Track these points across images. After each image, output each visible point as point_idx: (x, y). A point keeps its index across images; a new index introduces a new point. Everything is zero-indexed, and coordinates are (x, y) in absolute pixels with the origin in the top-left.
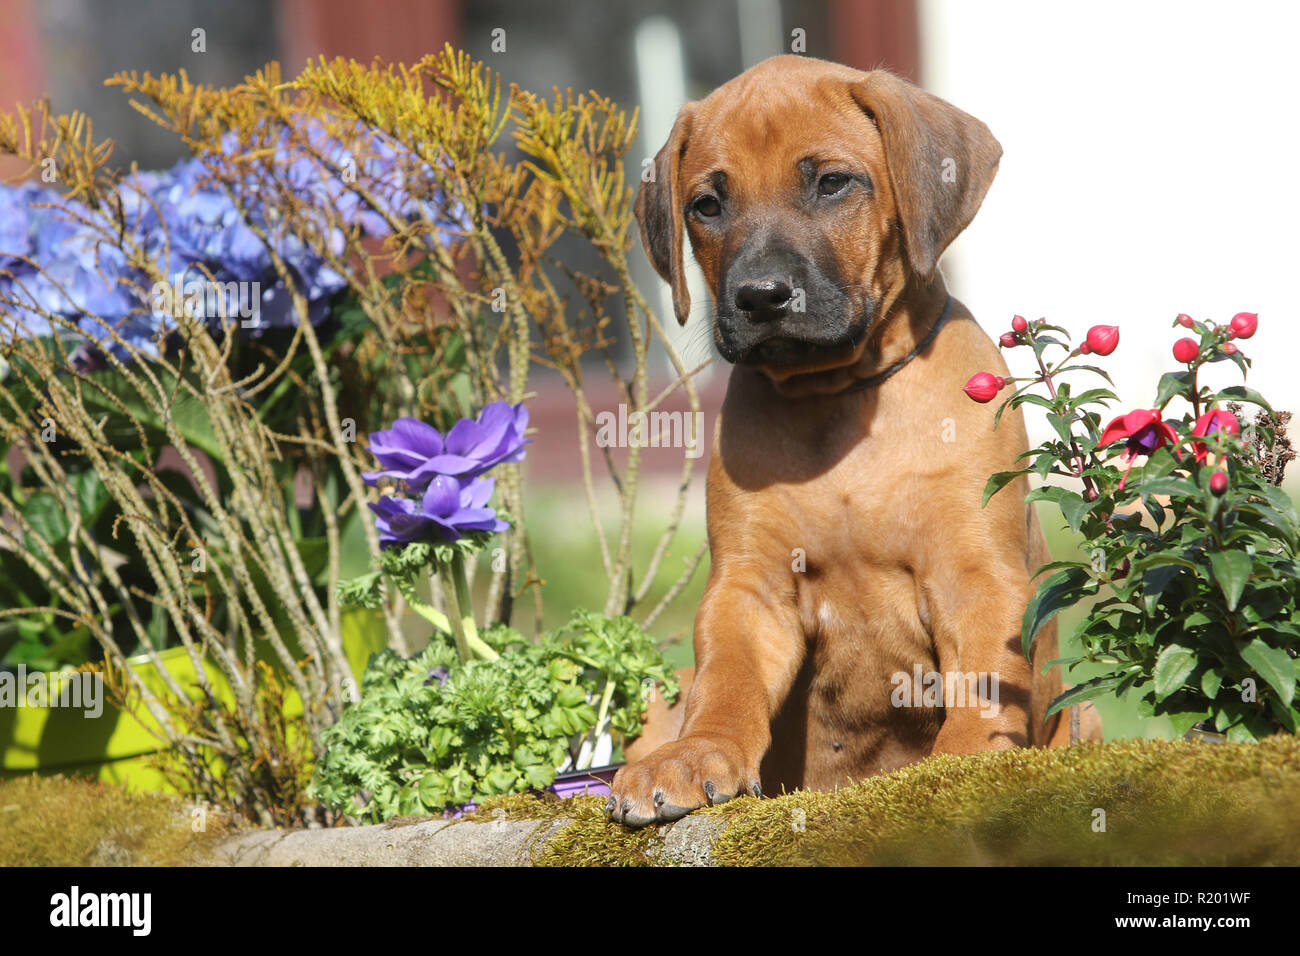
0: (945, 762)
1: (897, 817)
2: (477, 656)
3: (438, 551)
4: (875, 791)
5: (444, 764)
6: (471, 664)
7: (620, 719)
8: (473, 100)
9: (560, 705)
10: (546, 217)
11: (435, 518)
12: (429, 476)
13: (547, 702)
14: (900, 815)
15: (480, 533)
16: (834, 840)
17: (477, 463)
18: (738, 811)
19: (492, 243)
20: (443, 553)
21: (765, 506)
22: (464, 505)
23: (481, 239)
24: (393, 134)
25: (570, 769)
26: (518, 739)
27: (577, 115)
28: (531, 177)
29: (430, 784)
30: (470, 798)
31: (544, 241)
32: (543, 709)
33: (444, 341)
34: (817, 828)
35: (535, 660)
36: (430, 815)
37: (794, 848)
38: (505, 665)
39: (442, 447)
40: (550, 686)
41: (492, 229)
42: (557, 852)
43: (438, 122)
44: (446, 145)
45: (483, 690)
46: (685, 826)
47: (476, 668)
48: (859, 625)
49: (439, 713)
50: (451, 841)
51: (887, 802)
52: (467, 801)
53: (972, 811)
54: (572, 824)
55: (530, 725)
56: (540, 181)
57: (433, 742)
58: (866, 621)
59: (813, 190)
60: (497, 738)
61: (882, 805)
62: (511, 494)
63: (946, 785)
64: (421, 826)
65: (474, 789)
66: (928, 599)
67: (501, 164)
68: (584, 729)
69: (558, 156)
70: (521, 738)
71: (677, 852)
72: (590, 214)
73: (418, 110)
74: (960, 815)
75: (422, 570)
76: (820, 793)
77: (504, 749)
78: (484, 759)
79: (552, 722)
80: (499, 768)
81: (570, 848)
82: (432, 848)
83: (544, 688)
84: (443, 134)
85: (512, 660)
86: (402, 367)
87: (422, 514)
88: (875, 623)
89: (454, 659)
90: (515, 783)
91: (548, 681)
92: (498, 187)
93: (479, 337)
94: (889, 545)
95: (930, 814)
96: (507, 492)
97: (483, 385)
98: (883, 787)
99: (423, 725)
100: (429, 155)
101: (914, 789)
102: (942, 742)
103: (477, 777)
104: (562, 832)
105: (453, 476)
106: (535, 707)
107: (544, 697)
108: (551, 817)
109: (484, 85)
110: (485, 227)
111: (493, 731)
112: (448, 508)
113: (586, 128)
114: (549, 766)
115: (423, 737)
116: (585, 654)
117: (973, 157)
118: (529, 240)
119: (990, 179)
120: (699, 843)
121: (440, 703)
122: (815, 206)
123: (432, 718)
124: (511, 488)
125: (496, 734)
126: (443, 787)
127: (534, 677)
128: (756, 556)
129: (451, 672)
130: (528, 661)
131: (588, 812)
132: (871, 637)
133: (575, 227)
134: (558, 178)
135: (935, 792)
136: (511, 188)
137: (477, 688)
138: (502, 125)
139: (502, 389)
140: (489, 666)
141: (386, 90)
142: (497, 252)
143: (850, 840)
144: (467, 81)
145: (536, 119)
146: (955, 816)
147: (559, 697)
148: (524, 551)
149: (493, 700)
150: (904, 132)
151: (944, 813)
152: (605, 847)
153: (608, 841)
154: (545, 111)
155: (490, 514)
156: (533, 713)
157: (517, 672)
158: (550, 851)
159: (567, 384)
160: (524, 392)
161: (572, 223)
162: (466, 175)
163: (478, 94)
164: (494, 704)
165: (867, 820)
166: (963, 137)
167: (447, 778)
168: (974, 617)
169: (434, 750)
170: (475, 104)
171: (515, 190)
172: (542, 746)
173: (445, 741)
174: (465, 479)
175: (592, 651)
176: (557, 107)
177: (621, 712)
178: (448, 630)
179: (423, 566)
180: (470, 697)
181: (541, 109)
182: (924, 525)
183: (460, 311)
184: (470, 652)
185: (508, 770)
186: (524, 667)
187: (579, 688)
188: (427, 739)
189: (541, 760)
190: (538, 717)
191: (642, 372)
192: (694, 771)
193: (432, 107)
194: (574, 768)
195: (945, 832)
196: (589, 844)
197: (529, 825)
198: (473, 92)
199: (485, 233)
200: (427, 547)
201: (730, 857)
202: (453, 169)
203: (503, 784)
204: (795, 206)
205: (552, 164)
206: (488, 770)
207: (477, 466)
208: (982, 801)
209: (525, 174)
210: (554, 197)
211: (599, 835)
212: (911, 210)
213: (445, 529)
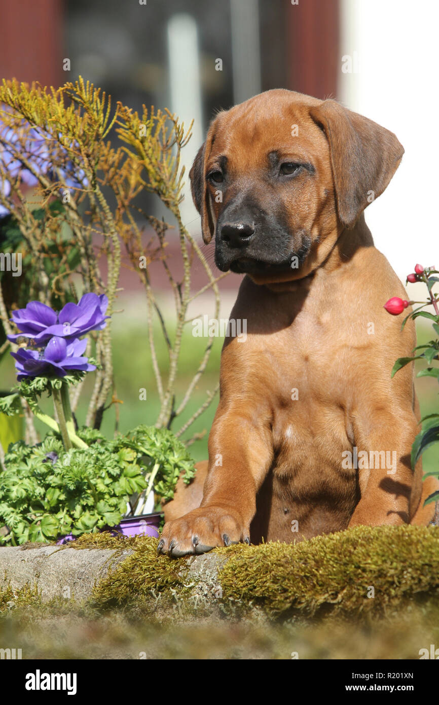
0: (361, 530)
1: (331, 563)
2: (75, 446)
3: (53, 382)
4: (318, 546)
5: (54, 510)
6: (72, 450)
7: (160, 488)
8: (94, 110)
9: (125, 476)
10: (133, 180)
11: (51, 362)
12: (48, 337)
13: (117, 474)
14: (333, 561)
15: (77, 371)
16: (293, 574)
17: (77, 329)
18: (235, 552)
19: (101, 197)
20: (56, 383)
21: (258, 362)
22: (69, 355)
23: (95, 194)
24: (45, 129)
25: (130, 515)
26: (99, 496)
27: (156, 122)
28: (126, 156)
29: (48, 522)
30: (71, 531)
31: (132, 195)
32: (115, 479)
33: (68, 252)
34: (282, 566)
35: (111, 449)
36: (48, 541)
37: (268, 577)
38: (93, 452)
39: (56, 320)
40: (119, 465)
41: (102, 189)
42: (125, 571)
43: (73, 123)
44: (77, 138)
45: (79, 466)
46: (203, 559)
47: (75, 453)
48: (310, 440)
49: (51, 479)
50: (61, 559)
51: (326, 553)
52: (68, 533)
53: (377, 562)
54: (135, 554)
55: (107, 488)
56: (131, 159)
57: (48, 497)
58: (314, 437)
59: (277, 171)
60: (86, 495)
61: (323, 554)
62: (105, 348)
63: (362, 545)
64: (43, 549)
65: (72, 526)
66: (353, 424)
67: (108, 148)
68: (139, 491)
69: (144, 146)
70: (101, 496)
71: (197, 574)
72: (160, 181)
73: (60, 115)
74: (369, 564)
75: (42, 393)
76: (285, 544)
77: (91, 502)
78: (78, 508)
79: (119, 486)
80: (87, 513)
81: (133, 569)
82: (49, 563)
83: (116, 466)
84: (75, 130)
85: (97, 449)
86: (42, 266)
87: (44, 360)
88: (318, 439)
89: (61, 447)
90: (97, 523)
91: (118, 462)
92: (106, 161)
93: (90, 251)
94: (330, 389)
95: (351, 562)
96: (102, 347)
97: (91, 280)
98: (324, 543)
99: (42, 487)
100: (66, 143)
101: (342, 546)
102: (358, 512)
103: (74, 519)
104: (129, 559)
105: (62, 337)
106: (110, 478)
107: (115, 472)
108: (122, 548)
109: (101, 102)
110: (98, 187)
111: (84, 490)
112: (59, 357)
113: (162, 129)
114: (117, 513)
115: (42, 494)
116: (143, 447)
117: (386, 154)
118: (122, 193)
119: (396, 167)
120: (211, 570)
121: (53, 474)
122: (277, 181)
123: (47, 482)
124: (105, 344)
125: (86, 493)
126: (55, 525)
127: (110, 459)
128: (251, 395)
129: (60, 455)
130: (107, 449)
131: (144, 547)
132: (316, 447)
133: (151, 188)
134: (142, 158)
135: (355, 548)
136: (114, 162)
137: (75, 465)
138: (111, 126)
139: (102, 284)
140: (83, 452)
141: (42, 101)
142: (104, 203)
143: (303, 574)
144: (91, 99)
145: (131, 123)
146: (366, 564)
147: (125, 471)
148: (111, 383)
149: (85, 472)
150: (342, 137)
151: (360, 562)
152: (154, 569)
153: (155, 566)
154: (137, 119)
155: (85, 360)
156: (108, 481)
157: (99, 456)
158: (120, 569)
159: (141, 281)
160: (116, 288)
161: (149, 185)
162: (88, 156)
163: (97, 107)
164: (85, 475)
165: (313, 563)
166: (380, 141)
167: (57, 519)
168: (380, 437)
169: (48, 502)
170: (95, 113)
171: (116, 164)
172: (114, 501)
173: (56, 497)
174: (69, 339)
175: (148, 446)
176: (144, 117)
177: (161, 483)
178: (57, 430)
179: (43, 391)
180: (71, 470)
181: (135, 117)
182: (353, 379)
183: (79, 234)
184: (71, 443)
185: (93, 515)
186: (104, 453)
187: (137, 466)
188: (45, 495)
189: (113, 509)
190: (111, 483)
191: (187, 278)
192: (215, 526)
193: (69, 114)
194: (133, 514)
195: (360, 574)
196: (144, 567)
197: (108, 553)
198: (94, 106)
199: (98, 191)
200: (46, 380)
201: (229, 580)
202: (80, 150)
203: (90, 523)
204: (264, 180)
205: (139, 149)
206: (81, 515)
207: (77, 332)
208: (383, 556)
209: (122, 154)
210: (138, 168)
211: (150, 561)
212: (342, 184)
213: (58, 369)
